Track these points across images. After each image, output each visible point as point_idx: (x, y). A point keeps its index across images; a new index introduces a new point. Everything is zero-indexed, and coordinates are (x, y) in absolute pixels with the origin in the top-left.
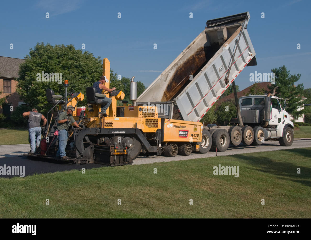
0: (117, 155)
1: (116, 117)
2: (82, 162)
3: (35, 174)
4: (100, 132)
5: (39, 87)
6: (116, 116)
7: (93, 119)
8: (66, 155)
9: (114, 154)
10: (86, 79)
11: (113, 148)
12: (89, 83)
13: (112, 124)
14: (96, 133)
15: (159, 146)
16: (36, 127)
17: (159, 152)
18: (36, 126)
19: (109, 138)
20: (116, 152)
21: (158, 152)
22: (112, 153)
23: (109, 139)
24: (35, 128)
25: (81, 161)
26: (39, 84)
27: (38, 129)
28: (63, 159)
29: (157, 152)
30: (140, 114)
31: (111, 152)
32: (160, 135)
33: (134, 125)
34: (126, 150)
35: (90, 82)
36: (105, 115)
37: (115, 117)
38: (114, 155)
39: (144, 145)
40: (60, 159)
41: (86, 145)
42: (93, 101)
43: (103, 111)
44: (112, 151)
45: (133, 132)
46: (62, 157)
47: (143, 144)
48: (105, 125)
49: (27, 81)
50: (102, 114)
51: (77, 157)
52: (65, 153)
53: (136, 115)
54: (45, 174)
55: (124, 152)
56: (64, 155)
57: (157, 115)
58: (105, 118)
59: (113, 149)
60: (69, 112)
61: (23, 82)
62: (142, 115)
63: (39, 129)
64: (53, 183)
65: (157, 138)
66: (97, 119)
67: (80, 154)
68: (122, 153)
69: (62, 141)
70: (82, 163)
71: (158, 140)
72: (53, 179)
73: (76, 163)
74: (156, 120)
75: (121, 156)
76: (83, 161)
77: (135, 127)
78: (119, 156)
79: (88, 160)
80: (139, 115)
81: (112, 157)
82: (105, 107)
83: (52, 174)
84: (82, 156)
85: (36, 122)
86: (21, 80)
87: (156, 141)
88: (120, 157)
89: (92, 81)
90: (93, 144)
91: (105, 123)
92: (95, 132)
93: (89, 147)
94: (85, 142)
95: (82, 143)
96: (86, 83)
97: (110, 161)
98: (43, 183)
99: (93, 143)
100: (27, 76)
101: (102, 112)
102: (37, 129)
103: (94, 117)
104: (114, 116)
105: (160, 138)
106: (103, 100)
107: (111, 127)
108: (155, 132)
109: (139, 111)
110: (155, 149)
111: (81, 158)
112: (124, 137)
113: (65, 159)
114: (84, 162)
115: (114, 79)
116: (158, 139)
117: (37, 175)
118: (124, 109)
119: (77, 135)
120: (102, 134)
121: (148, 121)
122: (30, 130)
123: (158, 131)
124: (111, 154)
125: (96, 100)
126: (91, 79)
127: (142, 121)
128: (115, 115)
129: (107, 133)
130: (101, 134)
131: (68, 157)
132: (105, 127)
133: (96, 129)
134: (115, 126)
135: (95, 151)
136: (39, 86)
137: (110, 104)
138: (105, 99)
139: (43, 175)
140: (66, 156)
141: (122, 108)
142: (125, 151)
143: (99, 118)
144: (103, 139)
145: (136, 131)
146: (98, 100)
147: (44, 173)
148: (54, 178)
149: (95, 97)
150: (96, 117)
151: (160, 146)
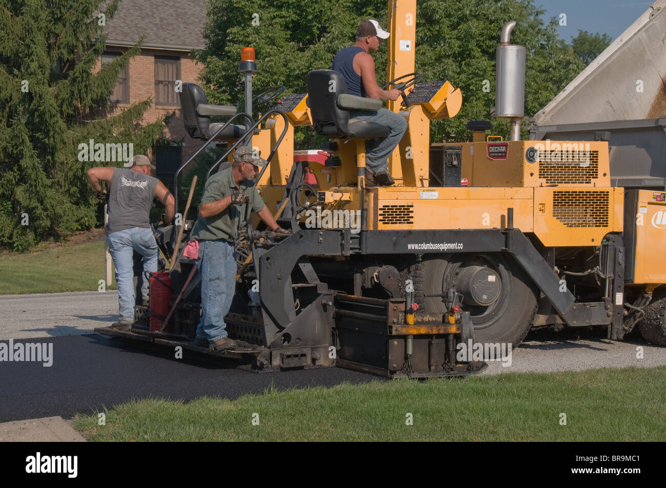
0: (417, 337)
1: (430, 186)
2: (286, 361)
3: (270, 390)
4: (357, 246)
5: (275, 82)
6: (426, 183)
7: (337, 196)
8: (226, 332)
9: (404, 331)
10: (441, 48)
11: (402, 307)
12: (450, 61)
13: (411, 215)
14: (343, 249)
15: (613, 301)
16: (134, 226)
17: (616, 326)
18: (133, 223)
19: (400, 270)
20: (413, 325)
21: (609, 327)
22: (394, 329)
23: (396, 271)
24: (127, 231)
25: (283, 358)
26: (275, 70)
27: (139, 235)
28: (215, 349)
29: (606, 326)
30: (532, 175)
31: (394, 323)
32: (621, 257)
33: (503, 217)
34: (457, 316)
35: (455, 56)
36: (384, 180)
37: (423, 186)
38: (405, 337)
39: (546, 298)
40: (207, 349)
41: (305, 296)
42: (333, 124)
43: (374, 164)
44: (395, 320)
45: (499, 247)
46: (213, 342)
47: (542, 296)
48: (381, 218)
49: (235, 60)
50: (371, 177)
51: (269, 344)
52: (225, 326)
53: (516, 179)
54: (302, 391)
55: (449, 323)
56: (219, 335)
57: (605, 175)
58: (382, 191)
59: (401, 311)
60: (243, 174)
61: (221, 63)
62: (541, 175)
63: (147, 235)
64: (330, 424)
65: (604, 270)
66: (352, 196)
67: (281, 328)
68: (439, 330)
69: (211, 280)
70: (285, 366)
71: (609, 275)
72: (332, 409)
73: (262, 364)
74: (602, 198)
75: (434, 341)
76: (289, 356)
77: (506, 227)
78: (426, 341)
79: (312, 354)
80: (527, 179)
81: (396, 343)
82: (382, 150)
83: (325, 390)
84: (287, 337)
85: (131, 209)
86: (215, 59)
87: (603, 281)
88: (430, 344)
89: (461, 54)
90: (332, 291)
91: (381, 212)
92: (340, 248)
93: (314, 303)
94: (300, 285)
95: (289, 287)
96: (439, 59)
97: (390, 358)
98: (295, 422)
99: (330, 288)
100: (234, 42)
101: (371, 167)
102: (135, 234)
103: (342, 188)
104: (418, 183)
105: (620, 269)
106: (372, 118)
107: (405, 227)
108: (598, 243)
109: (525, 160)
110: (596, 314)
111: (281, 347)
112: (461, 266)
113: (223, 348)
114: (294, 363)
115: (544, 43)
116: (612, 275)
117: (274, 393)
118: (458, 156)
119: (268, 259)
120: (367, 255)
121: (562, 201)
122: (112, 239)
123: (610, 243)
124: (394, 333)
125: (342, 122)
126: (460, 47)
127: (538, 200)
128: (421, 180)
129: (387, 250)
130: (364, 253)
131: (232, 343)
132: (381, 227)
133: (342, 234)
134: (421, 222)
135: (338, 318)
136: (276, 77)
137: (401, 135)
138: (379, 115)
139: (295, 392)
140: (228, 337)
141: (449, 151)
142: (452, 319)
143: (357, 192)
144: (375, 273)
145: (510, 242)
146: (351, 121)
147: (298, 388)
148: (334, 404)
149: (339, 112)
150: (348, 188)
151: (617, 304)
